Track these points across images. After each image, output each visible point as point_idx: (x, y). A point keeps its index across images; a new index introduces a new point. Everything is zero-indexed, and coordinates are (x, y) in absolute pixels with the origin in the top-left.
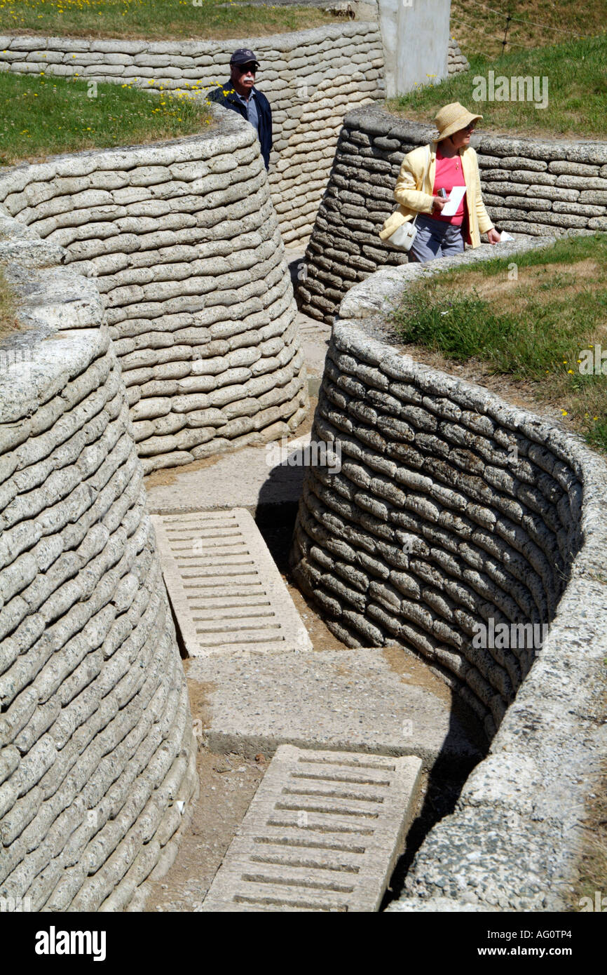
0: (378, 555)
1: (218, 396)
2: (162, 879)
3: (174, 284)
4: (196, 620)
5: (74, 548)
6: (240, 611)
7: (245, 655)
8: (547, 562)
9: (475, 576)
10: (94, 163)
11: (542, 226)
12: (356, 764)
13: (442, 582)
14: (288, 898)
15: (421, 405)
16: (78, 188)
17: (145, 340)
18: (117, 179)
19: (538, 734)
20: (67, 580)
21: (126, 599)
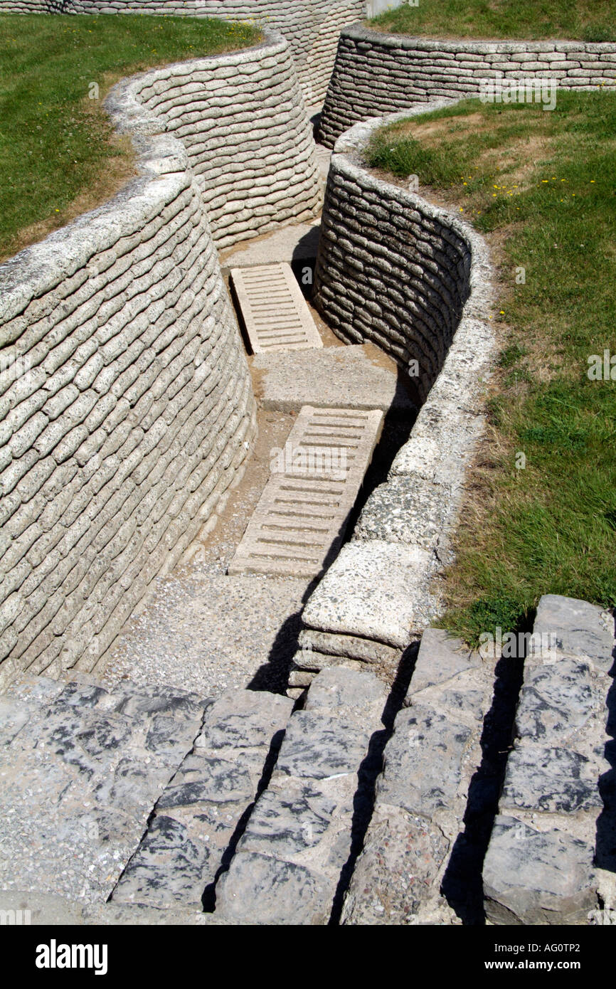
0: (359, 291)
1: (271, 198)
2: (236, 488)
3: (243, 135)
4: (258, 331)
5: (173, 306)
6: (283, 325)
7: (285, 352)
8: (452, 298)
9: (412, 304)
10: (193, 67)
11: (453, 91)
12: (346, 416)
13: (394, 307)
14: (305, 500)
15: (381, 205)
16: (185, 82)
17: (227, 168)
18: (207, 76)
19: (439, 424)
20: (169, 325)
21: (207, 332)
